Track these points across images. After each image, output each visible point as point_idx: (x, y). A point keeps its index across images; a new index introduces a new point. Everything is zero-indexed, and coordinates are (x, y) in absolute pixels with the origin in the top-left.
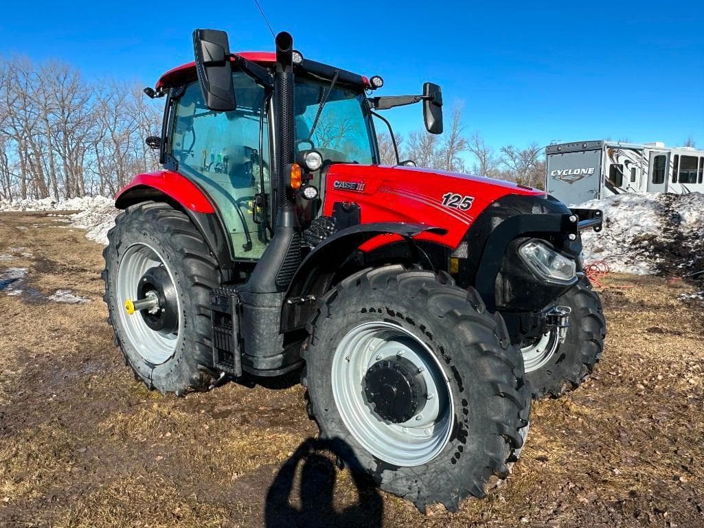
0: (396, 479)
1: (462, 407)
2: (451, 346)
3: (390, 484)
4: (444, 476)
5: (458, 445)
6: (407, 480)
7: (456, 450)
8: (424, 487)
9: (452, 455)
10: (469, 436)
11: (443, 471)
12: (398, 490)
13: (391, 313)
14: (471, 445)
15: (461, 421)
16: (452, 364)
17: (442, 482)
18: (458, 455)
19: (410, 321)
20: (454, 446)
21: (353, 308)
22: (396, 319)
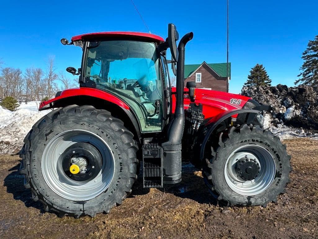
0: (256, 200)
1: (279, 166)
2: (276, 147)
3: (255, 202)
4: (274, 191)
5: (278, 179)
6: (260, 198)
7: (277, 181)
8: (267, 198)
9: (276, 183)
10: (282, 175)
11: (273, 189)
12: (258, 203)
13: (253, 141)
14: (283, 178)
15: (279, 171)
16: (277, 153)
17: (273, 193)
18: (278, 182)
19: (261, 142)
20: (276, 180)
21: (237, 142)
22: (255, 142)
